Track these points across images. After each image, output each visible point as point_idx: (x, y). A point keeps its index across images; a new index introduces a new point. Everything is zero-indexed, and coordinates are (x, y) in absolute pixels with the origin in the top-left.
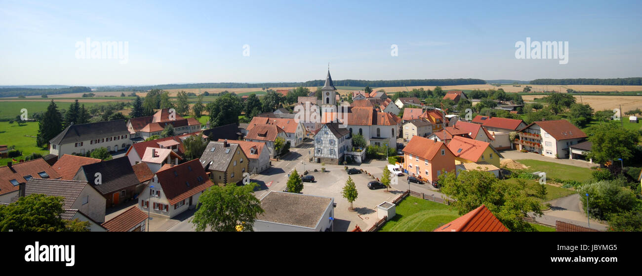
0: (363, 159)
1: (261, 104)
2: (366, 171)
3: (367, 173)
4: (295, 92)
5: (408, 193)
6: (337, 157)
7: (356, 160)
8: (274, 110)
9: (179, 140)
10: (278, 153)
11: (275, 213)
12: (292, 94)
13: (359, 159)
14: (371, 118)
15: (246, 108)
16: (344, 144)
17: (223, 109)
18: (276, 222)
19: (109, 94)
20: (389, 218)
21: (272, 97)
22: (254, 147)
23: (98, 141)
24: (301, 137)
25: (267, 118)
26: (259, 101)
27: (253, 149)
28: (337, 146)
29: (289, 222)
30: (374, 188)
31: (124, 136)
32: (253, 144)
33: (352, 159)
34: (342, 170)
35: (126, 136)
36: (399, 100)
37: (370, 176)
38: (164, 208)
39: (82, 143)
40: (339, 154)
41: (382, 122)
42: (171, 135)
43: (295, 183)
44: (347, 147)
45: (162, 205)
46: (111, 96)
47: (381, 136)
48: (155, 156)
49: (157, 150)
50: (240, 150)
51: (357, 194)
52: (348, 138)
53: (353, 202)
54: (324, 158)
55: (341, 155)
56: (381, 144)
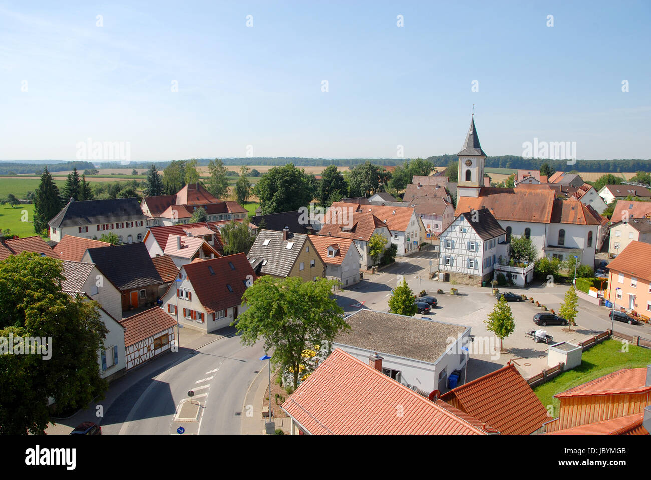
0: (528, 281)
1: (345, 185)
2: (532, 299)
3: (533, 302)
4: (407, 168)
5: (607, 336)
6: (479, 272)
7: (515, 281)
8: (369, 196)
9: (215, 229)
10: (375, 261)
11: (368, 339)
12: (402, 172)
13: (521, 280)
14: (549, 210)
15: (320, 190)
16: (494, 253)
17: (282, 186)
18: (369, 349)
19: (117, 172)
20: (568, 368)
21: (366, 172)
22: (334, 246)
23: (106, 228)
24: (417, 239)
25: (357, 205)
26: (342, 179)
27: (331, 249)
28: (480, 254)
29: (391, 351)
30: (545, 324)
31: (139, 222)
32: (333, 241)
33: (507, 278)
34: (489, 295)
35: (142, 222)
36: (607, 189)
37: (539, 306)
38: (198, 317)
39: (87, 228)
40: (484, 268)
41: (571, 219)
42: (202, 222)
43: (404, 302)
44: (500, 259)
45: (195, 312)
46: (119, 174)
47: (566, 245)
48: (182, 247)
49: (183, 238)
50: (310, 246)
51: (512, 326)
52: (503, 243)
53: (505, 338)
54: (455, 274)
55: (487, 271)
56: (564, 257)
